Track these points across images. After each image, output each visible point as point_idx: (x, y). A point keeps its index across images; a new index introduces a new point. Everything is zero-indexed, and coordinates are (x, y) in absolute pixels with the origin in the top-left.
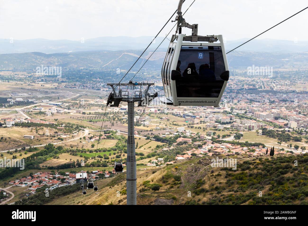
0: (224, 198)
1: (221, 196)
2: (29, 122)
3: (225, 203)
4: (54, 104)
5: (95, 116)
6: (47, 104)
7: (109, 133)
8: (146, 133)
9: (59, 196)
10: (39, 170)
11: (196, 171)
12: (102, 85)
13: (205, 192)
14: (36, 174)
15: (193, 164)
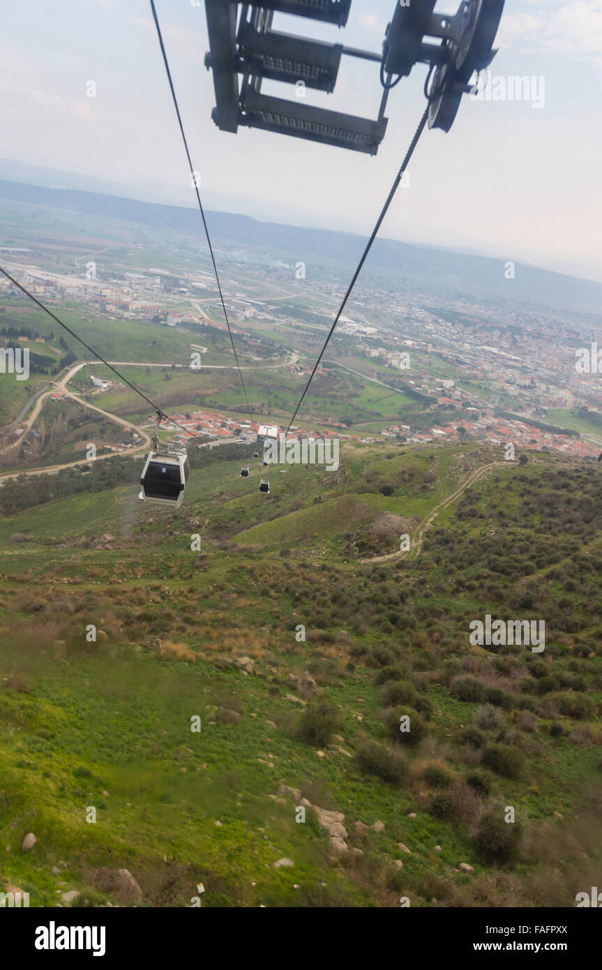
0: (514, 541)
1: (510, 533)
2: (206, 324)
3: (515, 554)
4: (252, 303)
5: (313, 334)
6: (242, 300)
7: (330, 368)
8: (391, 379)
9: (221, 459)
10: (201, 408)
11: (466, 470)
12: (336, 286)
13: (478, 516)
14: (195, 413)
15: (462, 456)
